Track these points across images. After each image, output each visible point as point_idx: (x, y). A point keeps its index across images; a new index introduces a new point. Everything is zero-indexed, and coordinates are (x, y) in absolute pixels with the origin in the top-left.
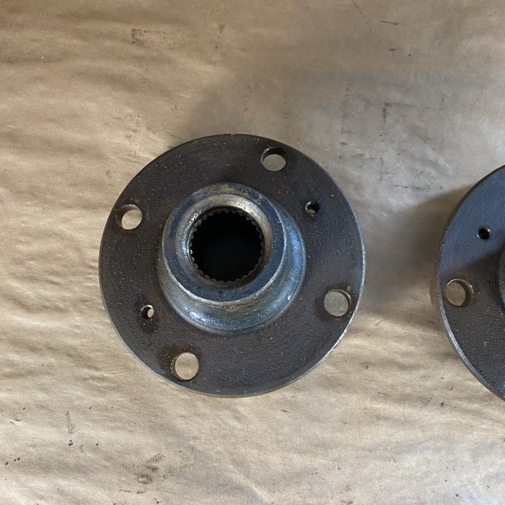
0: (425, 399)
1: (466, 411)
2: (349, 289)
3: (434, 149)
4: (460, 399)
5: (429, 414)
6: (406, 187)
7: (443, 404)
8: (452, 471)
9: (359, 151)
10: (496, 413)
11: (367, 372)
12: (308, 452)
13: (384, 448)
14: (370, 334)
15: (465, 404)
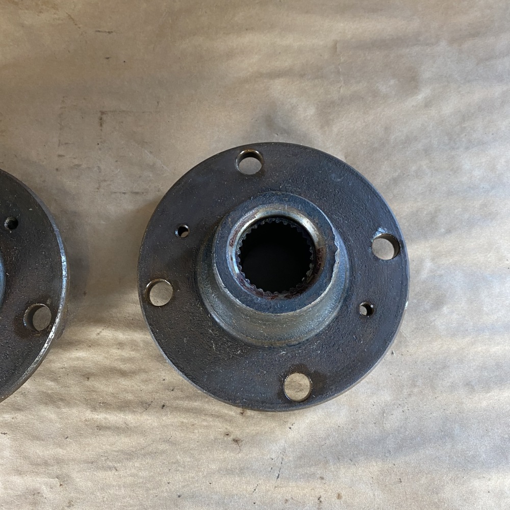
0: (146, 403)
1: (188, 410)
2: (48, 302)
3: (151, 152)
4: (182, 399)
5: (149, 418)
6: (124, 193)
7: (164, 406)
8: (175, 473)
9: (76, 162)
10: (217, 408)
11: (88, 383)
12: (28, 473)
13: (106, 458)
15: (186, 404)
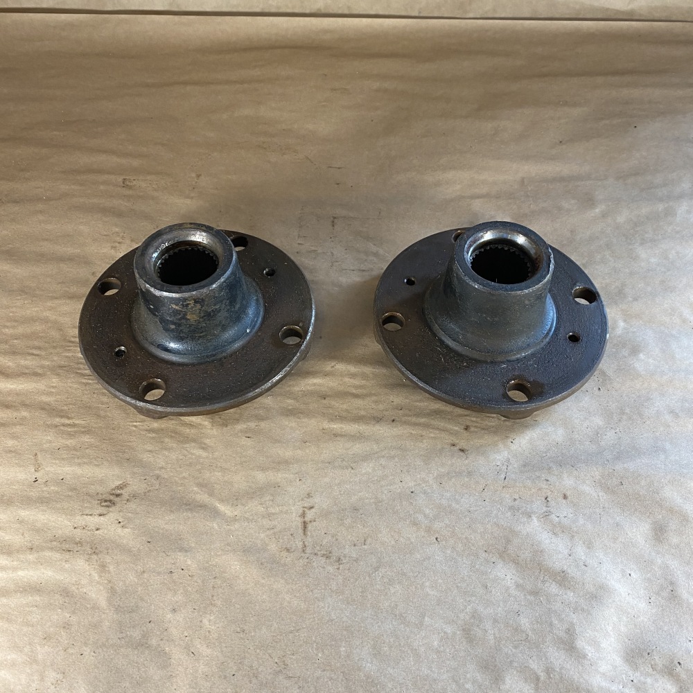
0: (378, 418)
1: (416, 424)
2: (301, 324)
3: (375, 245)
4: (409, 416)
5: (381, 429)
6: (353, 270)
7: (394, 420)
8: (407, 473)
9: (313, 248)
10: (442, 424)
11: (324, 402)
12: (270, 469)
13: (342, 459)
14: (326, 375)
15: (414, 419)
